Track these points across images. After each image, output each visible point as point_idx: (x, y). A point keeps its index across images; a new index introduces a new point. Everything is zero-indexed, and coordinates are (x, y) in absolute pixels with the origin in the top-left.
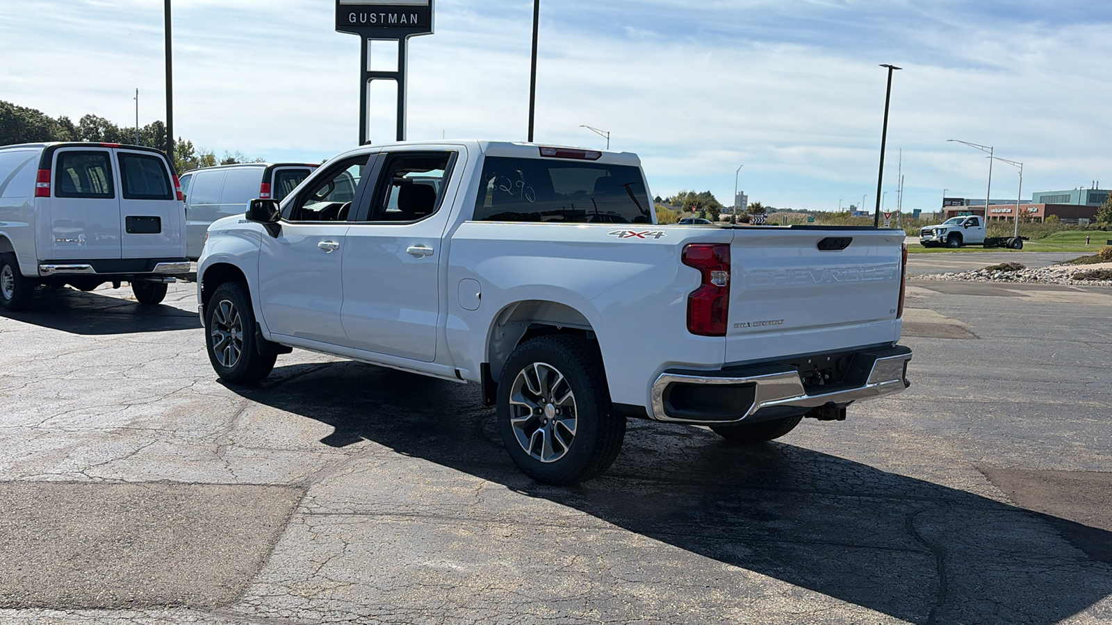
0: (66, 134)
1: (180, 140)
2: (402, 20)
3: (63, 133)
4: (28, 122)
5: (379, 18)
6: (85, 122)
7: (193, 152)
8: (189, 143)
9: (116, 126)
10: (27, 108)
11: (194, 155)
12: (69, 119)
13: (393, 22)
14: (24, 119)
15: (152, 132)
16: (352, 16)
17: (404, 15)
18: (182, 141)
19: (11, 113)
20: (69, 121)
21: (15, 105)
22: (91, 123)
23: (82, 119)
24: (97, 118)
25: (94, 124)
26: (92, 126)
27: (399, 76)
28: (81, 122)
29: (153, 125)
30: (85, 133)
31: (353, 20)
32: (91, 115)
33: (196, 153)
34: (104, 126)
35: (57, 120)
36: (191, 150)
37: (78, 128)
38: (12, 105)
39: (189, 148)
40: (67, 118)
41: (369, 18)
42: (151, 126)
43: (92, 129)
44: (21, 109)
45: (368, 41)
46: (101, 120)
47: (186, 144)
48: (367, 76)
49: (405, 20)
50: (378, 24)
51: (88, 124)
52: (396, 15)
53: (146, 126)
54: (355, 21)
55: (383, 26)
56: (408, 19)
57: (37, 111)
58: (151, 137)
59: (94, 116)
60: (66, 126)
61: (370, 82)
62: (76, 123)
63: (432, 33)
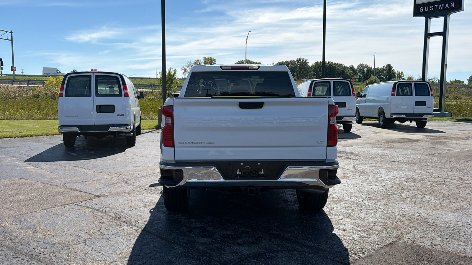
0: (351, 72)
1: (398, 71)
2: (446, 7)
3: (350, 72)
4: (337, 69)
5: (434, 7)
6: (359, 66)
7: (403, 76)
8: (402, 72)
9: (371, 67)
10: (338, 63)
11: (404, 77)
12: (353, 66)
13: (441, 8)
14: (336, 68)
15: (386, 69)
16: (422, 9)
17: (447, 4)
18: (399, 72)
19: (331, 66)
20: (353, 67)
21: (333, 63)
22: (361, 67)
23: (358, 66)
24: (364, 65)
25: (363, 67)
26: (362, 68)
27: (444, 34)
28: (358, 67)
29: (386, 66)
30: (359, 71)
31: (421, 10)
32: (362, 64)
33: (404, 76)
34: (367, 68)
35: (348, 67)
36: (402, 75)
37: (356, 69)
38: (332, 63)
39: (402, 74)
40: (352, 66)
41: (429, 8)
42: (385, 66)
43: (362, 69)
44: (335, 64)
45: (429, 19)
46: (365, 65)
47: (400, 73)
48: (428, 35)
49: (448, 7)
50: (434, 10)
51: (360, 67)
52: (443, 5)
53: (383, 67)
54: (422, 11)
55: (436, 11)
56: (449, 5)
57: (341, 64)
58: (386, 71)
59: (363, 64)
60: (352, 69)
61: (429, 38)
62: (356, 67)
63: (462, 11)
